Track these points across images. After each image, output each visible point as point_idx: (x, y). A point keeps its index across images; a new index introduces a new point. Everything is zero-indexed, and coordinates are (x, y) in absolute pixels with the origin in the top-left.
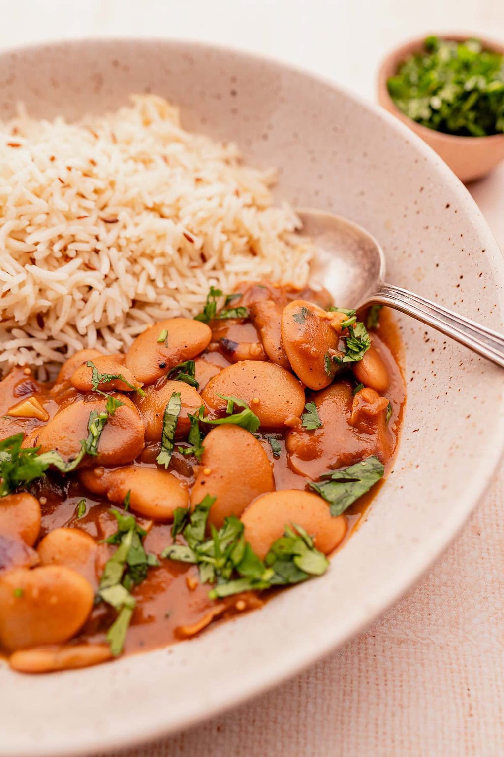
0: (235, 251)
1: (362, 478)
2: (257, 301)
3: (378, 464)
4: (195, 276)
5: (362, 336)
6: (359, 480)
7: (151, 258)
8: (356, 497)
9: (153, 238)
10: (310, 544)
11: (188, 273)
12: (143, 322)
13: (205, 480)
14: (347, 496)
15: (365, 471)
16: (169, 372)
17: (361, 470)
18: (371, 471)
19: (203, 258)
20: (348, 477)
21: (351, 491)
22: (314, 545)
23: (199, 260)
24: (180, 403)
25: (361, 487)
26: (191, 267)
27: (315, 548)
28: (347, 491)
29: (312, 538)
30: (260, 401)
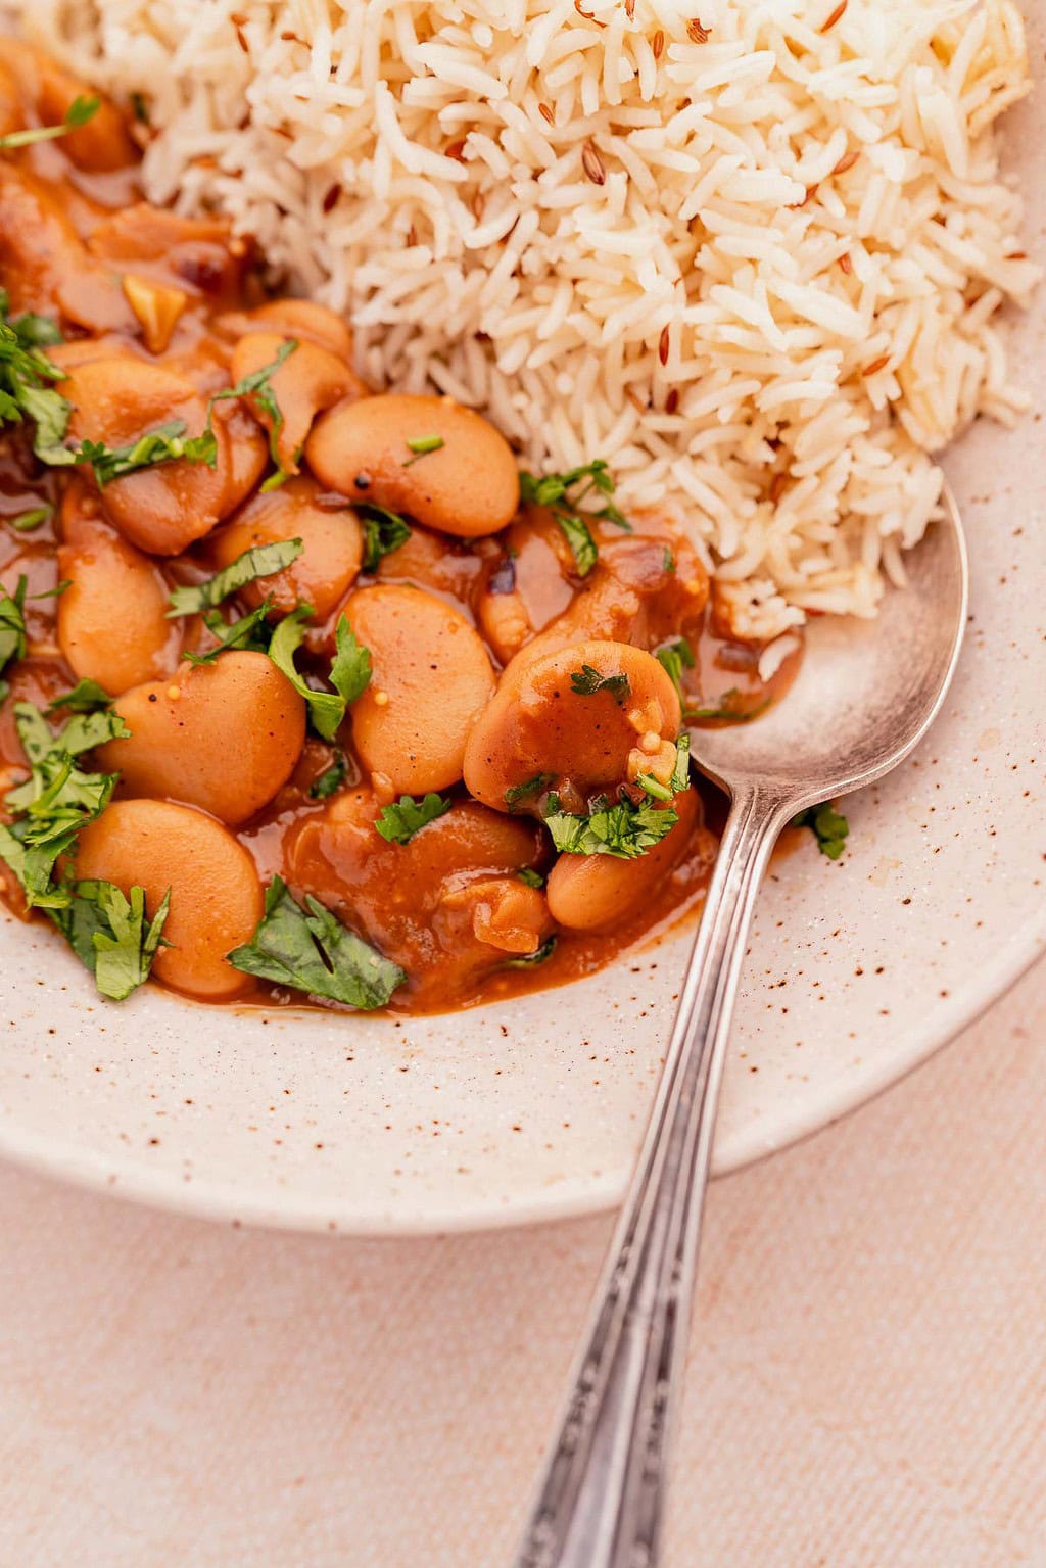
0: (731, 453)
1: (339, 973)
2: (621, 573)
3: (384, 990)
4: (618, 413)
5: (646, 831)
6: (332, 972)
7: (580, 304)
8: (290, 982)
9: (616, 275)
10: (150, 945)
11: (616, 394)
12: (465, 382)
13: (161, 698)
14: (286, 963)
15: (359, 971)
16: (361, 503)
17: (356, 964)
18: (363, 984)
19: (673, 404)
20: (326, 946)
21: (300, 968)
22: (153, 954)
23: (660, 399)
24: (287, 562)
25: (321, 982)
26: (628, 391)
27: (149, 958)
28: (296, 959)
29: (160, 943)
30: (387, 706)
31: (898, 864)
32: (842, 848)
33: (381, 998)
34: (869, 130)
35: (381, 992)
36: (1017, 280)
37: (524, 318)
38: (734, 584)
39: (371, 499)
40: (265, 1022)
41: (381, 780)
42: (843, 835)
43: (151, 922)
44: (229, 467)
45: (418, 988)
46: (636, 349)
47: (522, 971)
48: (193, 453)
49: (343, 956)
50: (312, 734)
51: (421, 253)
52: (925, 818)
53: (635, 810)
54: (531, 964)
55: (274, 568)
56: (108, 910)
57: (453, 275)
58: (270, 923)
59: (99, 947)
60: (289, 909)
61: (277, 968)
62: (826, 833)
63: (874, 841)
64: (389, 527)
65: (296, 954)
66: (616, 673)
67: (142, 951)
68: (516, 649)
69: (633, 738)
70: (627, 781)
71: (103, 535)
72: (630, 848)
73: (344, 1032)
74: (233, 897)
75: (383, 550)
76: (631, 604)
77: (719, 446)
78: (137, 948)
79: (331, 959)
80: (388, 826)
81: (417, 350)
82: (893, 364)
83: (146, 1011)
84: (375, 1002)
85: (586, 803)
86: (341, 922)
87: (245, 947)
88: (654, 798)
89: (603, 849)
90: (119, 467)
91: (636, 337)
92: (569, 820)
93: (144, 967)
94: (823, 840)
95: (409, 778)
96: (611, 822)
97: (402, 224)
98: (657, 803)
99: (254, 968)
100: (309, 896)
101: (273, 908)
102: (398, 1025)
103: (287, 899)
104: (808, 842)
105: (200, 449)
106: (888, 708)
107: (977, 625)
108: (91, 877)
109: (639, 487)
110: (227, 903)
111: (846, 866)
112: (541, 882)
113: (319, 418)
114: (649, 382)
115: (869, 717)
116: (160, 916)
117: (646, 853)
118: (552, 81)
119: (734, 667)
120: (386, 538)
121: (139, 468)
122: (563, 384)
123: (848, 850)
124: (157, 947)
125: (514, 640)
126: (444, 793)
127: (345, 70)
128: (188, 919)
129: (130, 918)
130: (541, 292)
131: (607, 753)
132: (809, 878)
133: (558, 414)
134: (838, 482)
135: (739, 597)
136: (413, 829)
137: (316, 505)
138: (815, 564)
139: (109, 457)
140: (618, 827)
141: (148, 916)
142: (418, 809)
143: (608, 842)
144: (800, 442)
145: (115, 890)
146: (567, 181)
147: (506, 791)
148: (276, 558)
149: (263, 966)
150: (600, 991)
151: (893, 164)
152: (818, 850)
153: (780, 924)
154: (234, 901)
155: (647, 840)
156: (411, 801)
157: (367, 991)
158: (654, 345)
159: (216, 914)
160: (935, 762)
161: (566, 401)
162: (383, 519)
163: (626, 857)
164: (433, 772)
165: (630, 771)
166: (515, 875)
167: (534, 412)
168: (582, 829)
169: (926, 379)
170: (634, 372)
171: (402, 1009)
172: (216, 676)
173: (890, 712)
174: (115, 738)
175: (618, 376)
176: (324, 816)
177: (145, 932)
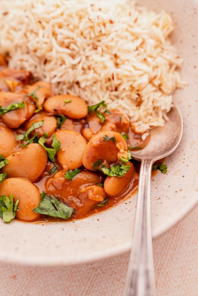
0: (129, 97)
1: (59, 211)
2: (111, 121)
3: (70, 214)
4: (106, 93)
5: (124, 170)
6: (57, 211)
7: (95, 72)
8: (48, 214)
9: (102, 66)
10: (15, 209)
11: (105, 89)
12: (75, 92)
13: (15, 155)
14: (46, 210)
15: (64, 210)
16: (56, 114)
17: (63, 209)
18: (65, 213)
19: (116, 89)
20: (56, 205)
21: (50, 211)
22: (16, 211)
23: (114, 89)
24: (41, 125)
25: (55, 213)
26: (107, 89)
27: (15, 213)
28: (49, 209)
29: (17, 208)
30: (64, 151)
31: (179, 171)
32: (167, 171)
33: (69, 215)
34: (146, 37)
35: (69, 214)
36: (179, 62)
37: (85, 77)
38: (134, 122)
39: (58, 113)
40: (43, 225)
41: (65, 167)
42: (166, 168)
43: (15, 203)
44: (28, 109)
45: (77, 213)
46: (108, 80)
47: (101, 207)
48: (20, 106)
49: (60, 207)
50: (49, 160)
51: (63, 67)
52: (183, 161)
53: (121, 166)
54: (102, 205)
55: (39, 127)
56: (5, 202)
57: (70, 70)
58: (43, 202)
59: (3, 211)
60: (47, 198)
61: (45, 212)
62: (162, 169)
63: (173, 168)
64: (62, 118)
65: (49, 208)
66: (112, 136)
67: (13, 211)
68: (90, 138)
69: (118, 150)
70: (118, 160)
71: (2, 126)
72: (121, 174)
73: (61, 225)
74: (34, 196)
75: (61, 123)
76: (114, 126)
77: (127, 96)
78: (12, 210)
79: (57, 208)
80: (67, 176)
81: (65, 87)
82: (158, 77)
83: (15, 225)
84: (68, 217)
85: (110, 166)
86: (59, 200)
87: (37, 207)
88: (124, 162)
89: (115, 175)
90: (5, 111)
91: (107, 77)
92: (107, 169)
93: (14, 215)
94: (162, 171)
95: (71, 165)
96: (116, 169)
97: (59, 62)
98: (125, 164)
99: (39, 212)
100: (51, 195)
101: (43, 198)
102: (74, 222)
103: (46, 196)
104: (159, 172)
105: (22, 105)
106: (170, 142)
107: (185, 125)
108: (1, 195)
109: (112, 106)
110: (32, 198)
111: (168, 174)
112: (102, 185)
113: (46, 100)
114: (111, 86)
115: (167, 144)
116: (17, 202)
117: (124, 175)
118: (85, 33)
119: (137, 139)
120: (61, 121)
121: (9, 111)
122: (94, 88)
123: (168, 171)
124: (17, 210)
125: (90, 136)
126: (79, 168)
127: (46, 36)
128: (24, 201)
129: (10, 203)
130: (88, 71)
131: (113, 154)
132: (160, 178)
133: (94, 95)
134: (151, 100)
135: (135, 125)
136: (73, 176)
137: (47, 116)
138: (149, 117)
139: (3, 109)
140: (117, 169)
141: (14, 202)
142: (73, 172)
143: (116, 173)
144: (142, 93)
145: (7, 197)
146: (91, 50)
147: (92, 164)
148: (39, 125)
149: (42, 211)
150: (119, 209)
151: (151, 42)
152: (161, 173)
153: (156, 188)
154: (34, 197)
155: (124, 172)
156: (72, 171)
157: (66, 214)
158: (111, 78)
159: (30, 200)
160: (182, 150)
161: (95, 92)
162: (60, 117)
163: (120, 176)
164: (76, 163)
165: (118, 158)
166: (96, 184)
167: (89, 95)
168: (110, 171)
169: (165, 79)
170: (108, 84)
171: (74, 218)
172: (27, 149)
173: (171, 142)
174: (6, 165)
175: (105, 85)
176: (53, 177)
177: (14, 206)
